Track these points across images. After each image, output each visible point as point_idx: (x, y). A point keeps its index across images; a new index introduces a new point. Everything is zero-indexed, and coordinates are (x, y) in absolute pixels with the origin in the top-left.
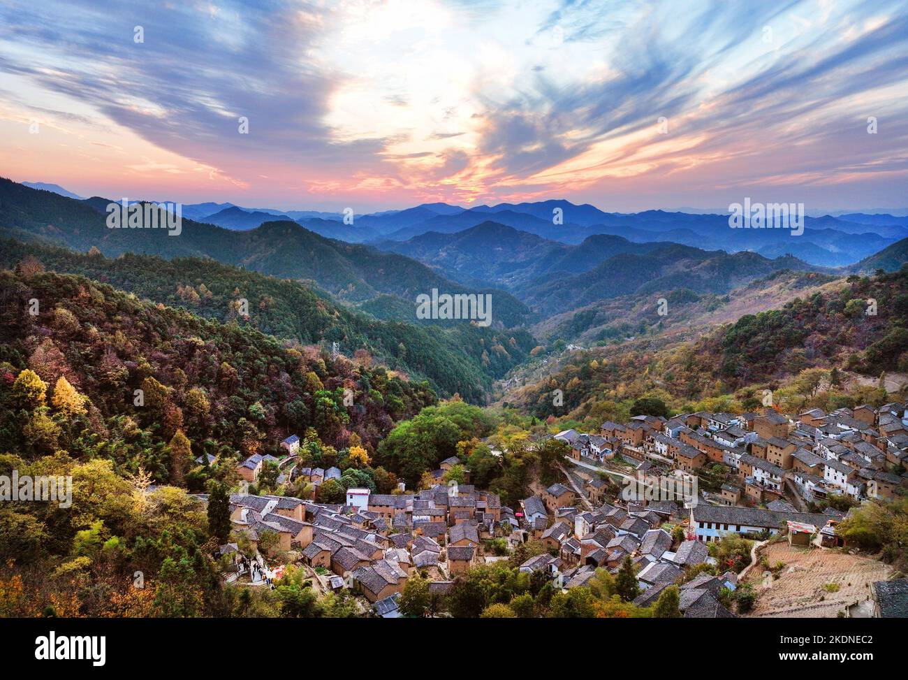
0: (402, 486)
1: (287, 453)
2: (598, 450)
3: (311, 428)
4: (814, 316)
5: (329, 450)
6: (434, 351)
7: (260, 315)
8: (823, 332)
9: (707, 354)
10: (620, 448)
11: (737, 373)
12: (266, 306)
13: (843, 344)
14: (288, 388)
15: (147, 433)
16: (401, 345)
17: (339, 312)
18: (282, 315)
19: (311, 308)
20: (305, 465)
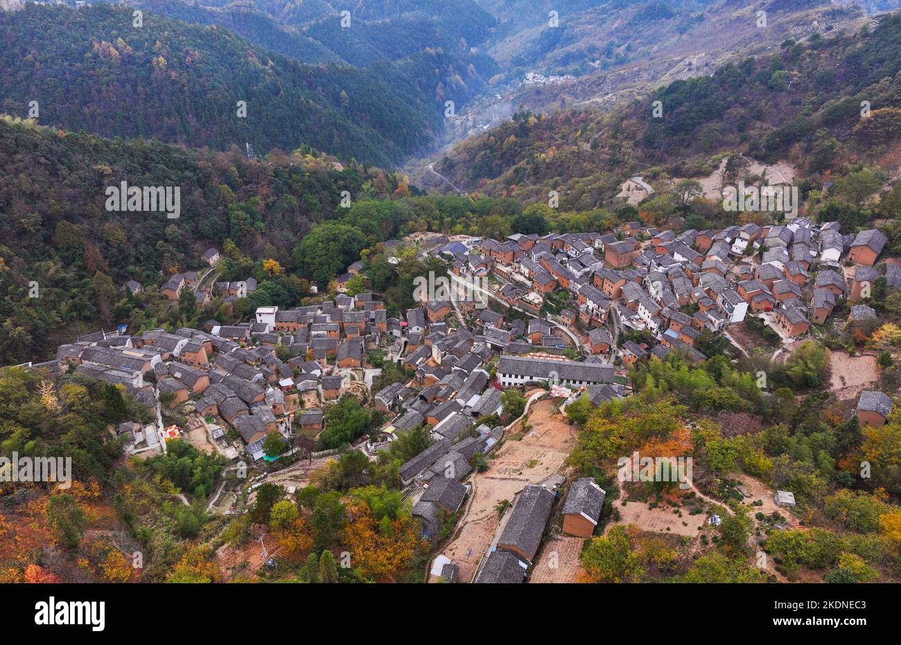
0: (315, 289)
1: (207, 265)
2: (474, 269)
3: (228, 240)
4: (740, 86)
5: (245, 261)
6: (378, 97)
7: (188, 72)
8: (744, 105)
9: (634, 120)
10: (493, 267)
11: (656, 145)
12: (192, 62)
13: (758, 120)
14: (201, 205)
15: (70, 275)
16: (343, 93)
17: (273, 60)
18: (212, 70)
19: (242, 60)
20: (222, 279)
